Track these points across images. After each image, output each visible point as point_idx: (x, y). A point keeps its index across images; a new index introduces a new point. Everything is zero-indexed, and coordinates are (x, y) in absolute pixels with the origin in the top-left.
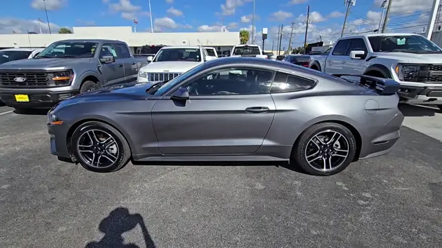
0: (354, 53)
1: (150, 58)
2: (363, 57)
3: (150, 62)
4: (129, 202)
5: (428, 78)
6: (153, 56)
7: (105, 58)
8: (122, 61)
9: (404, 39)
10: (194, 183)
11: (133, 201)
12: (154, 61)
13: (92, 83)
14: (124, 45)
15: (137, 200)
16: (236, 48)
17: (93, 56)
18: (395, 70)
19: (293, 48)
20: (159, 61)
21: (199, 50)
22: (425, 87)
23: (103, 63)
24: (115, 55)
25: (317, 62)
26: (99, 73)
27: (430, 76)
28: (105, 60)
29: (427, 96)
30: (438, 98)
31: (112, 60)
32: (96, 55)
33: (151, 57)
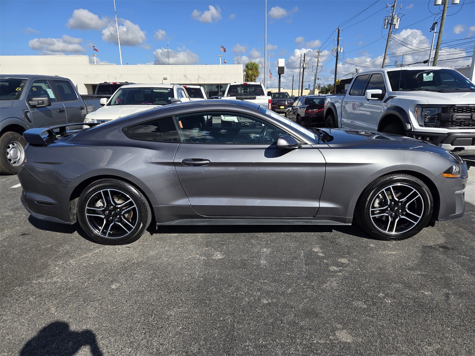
0: (370, 92)
1: (104, 101)
2: (380, 97)
3: (103, 105)
4: (44, 281)
5: (452, 122)
6: (109, 98)
7: (36, 100)
8: (63, 104)
9: (432, 74)
10: (136, 255)
11: (49, 280)
12: (109, 104)
13: (16, 134)
14: (68, 82)
15: (55, 279)
16: (231, 86)
17: (18, 98)
18: (413, 113)
19: (322, 86)
20: (115, 104)
21: (172, 90)
22: (449, 134)
23: (33, 107)
24: (52, 96)
25: (333, 104)
26: (26, 120)
27: (454, 119)
28: (35, 103)
29: (452, 145)
30: (466, 147)
31: (46, 103)
32: (23, 97)
33: (105, 99)
